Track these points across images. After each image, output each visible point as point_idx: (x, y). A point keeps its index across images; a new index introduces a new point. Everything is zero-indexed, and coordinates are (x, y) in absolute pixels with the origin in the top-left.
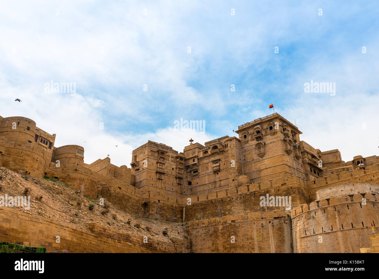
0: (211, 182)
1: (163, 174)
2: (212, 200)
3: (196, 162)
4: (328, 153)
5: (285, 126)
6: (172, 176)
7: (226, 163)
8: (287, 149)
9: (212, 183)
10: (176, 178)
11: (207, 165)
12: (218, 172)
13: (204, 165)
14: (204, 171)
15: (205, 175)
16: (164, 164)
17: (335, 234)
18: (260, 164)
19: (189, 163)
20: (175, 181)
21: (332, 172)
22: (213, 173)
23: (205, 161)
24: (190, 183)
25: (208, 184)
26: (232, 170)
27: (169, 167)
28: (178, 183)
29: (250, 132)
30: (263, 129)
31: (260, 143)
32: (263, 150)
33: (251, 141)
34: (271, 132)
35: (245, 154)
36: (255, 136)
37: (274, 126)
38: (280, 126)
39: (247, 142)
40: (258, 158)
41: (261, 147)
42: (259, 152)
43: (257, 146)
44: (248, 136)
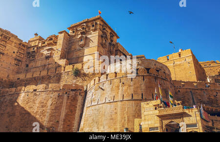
0: (42, 65)
2: (35, 77)
3: (35, 49)
5: (105, 26)
6: (11, 58)
8: (102, 43)
10: (15, 59)
12: (49, 58)
14: (39, 57)
15: (39, 60)
16: (5, 46)
17: (115, 103)
18: (80, 53)
19: (29, 50)
20: (14, 62)
22: (45, 58)
24: (27, 66)
25: (40, 67)
27: (10, 50)
28: (16, 64)
29: (78, 29)
30: (88, 27)
31: (83, 36)
32: (84, 42)
33: (77, 36)
34: (92, 29)
35: (71, 45)
36: (80, 31)
37: (95, 25)
38: (100, 25)
39: (74, 36)
40: (79, 48)
41: (82, 40)
42: (81, 43)
43: (80, 38)
44: (76, 31)
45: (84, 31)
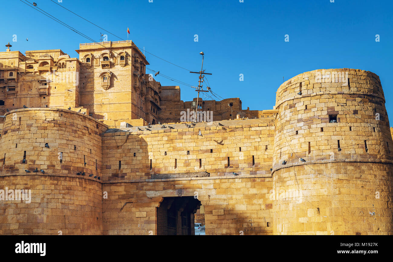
3: (15, 76)
4: (168, 88)
5: (138, 57)
7: (58, 87)
8: (136, 86)
11: (29, 83)
12: (45, 96)
13: (25, 83)
14: (24, 91)
15: (26, 96)
18: (103, 98)
19: (3, 76)
21: (171, 113)
22: (38, 96)
23: (27, 78)
24: (2, 103)
26: (69, 99)
29: (95, 56)
30: (112, 56)
31: (107, 73)
32: (109, 82)
33: (94, 67)
34: (122, 63)
35: (85, 82)
36: (101, 62)
37: (126, 56)
38: (132, 57)
39: (90, 67)
40: (101, 90)
41: (106, 78)
42: (104, 83)
43: (103, 75)
44: (93, 59)
45: (109, 63)
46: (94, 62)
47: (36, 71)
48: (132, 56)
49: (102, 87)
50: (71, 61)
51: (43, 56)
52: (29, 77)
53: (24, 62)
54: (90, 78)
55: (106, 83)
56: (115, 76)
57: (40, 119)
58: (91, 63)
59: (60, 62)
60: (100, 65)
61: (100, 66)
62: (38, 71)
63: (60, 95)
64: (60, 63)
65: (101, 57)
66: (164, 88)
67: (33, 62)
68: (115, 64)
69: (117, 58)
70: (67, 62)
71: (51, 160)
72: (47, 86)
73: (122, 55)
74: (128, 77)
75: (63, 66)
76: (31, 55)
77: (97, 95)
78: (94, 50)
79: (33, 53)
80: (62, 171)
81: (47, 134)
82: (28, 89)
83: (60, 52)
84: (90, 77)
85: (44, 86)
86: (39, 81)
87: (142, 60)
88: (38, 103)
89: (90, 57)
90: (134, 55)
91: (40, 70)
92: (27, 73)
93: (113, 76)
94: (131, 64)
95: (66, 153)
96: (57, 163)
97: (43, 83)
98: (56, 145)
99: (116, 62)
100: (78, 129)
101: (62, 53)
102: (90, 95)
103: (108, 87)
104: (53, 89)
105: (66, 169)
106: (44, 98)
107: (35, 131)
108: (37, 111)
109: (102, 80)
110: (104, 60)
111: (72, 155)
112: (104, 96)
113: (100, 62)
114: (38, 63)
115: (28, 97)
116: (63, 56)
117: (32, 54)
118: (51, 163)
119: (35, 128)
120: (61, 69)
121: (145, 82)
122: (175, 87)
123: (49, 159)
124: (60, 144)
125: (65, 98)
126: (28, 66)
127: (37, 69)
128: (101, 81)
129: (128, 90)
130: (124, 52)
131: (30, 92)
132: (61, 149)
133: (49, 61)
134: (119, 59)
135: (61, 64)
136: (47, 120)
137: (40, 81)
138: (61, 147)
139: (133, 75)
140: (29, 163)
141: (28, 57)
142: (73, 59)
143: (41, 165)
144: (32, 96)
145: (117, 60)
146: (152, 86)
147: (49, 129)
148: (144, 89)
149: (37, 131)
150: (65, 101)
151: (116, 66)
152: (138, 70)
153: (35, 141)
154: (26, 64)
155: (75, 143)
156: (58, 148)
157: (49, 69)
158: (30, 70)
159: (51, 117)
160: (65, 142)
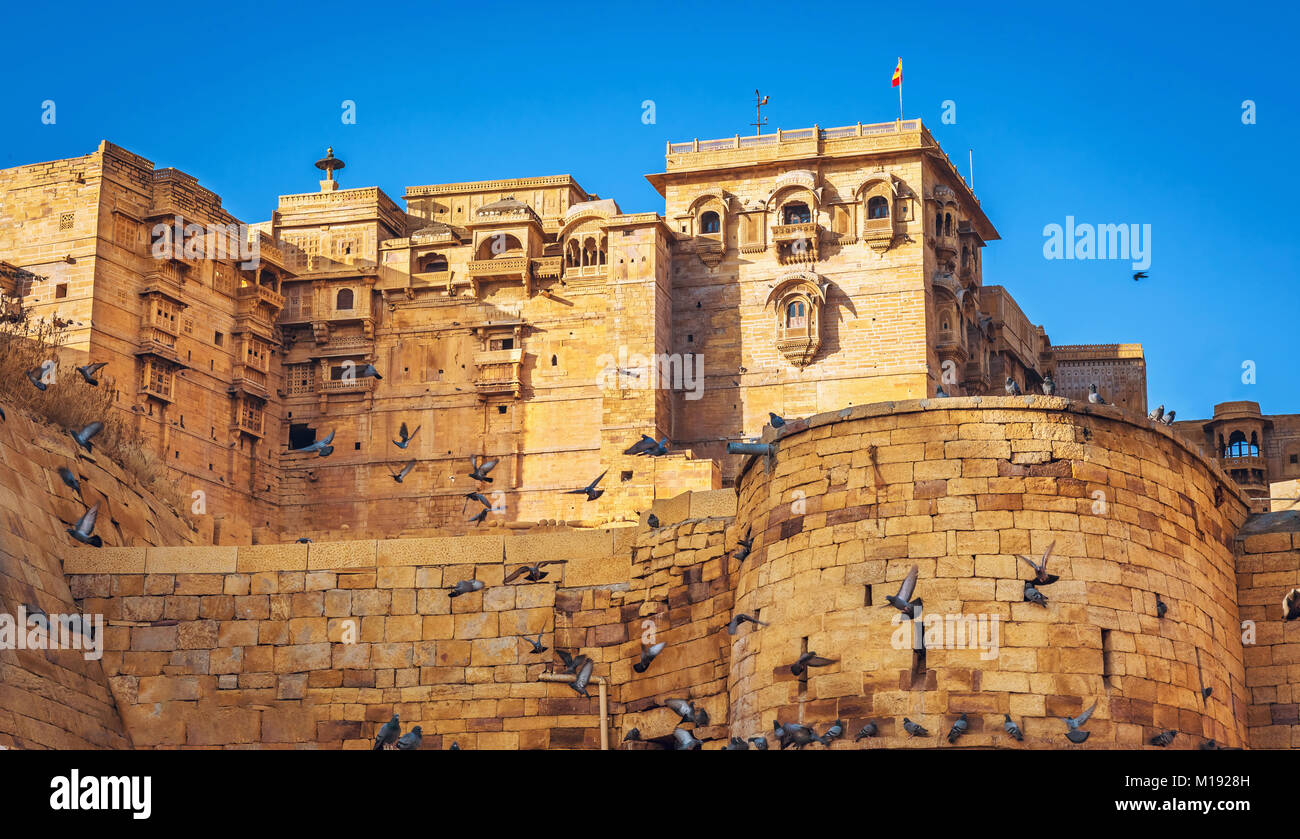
0: (456, 454)
1: (173, 366)
3: (361, 308)
4: (1086, 356)
5: (951, 203)
6: (212, 387)
7: (568, 357)
8: (945, 344)
9: (460, 460)
10: (233, 396)
11: (429, 342)
12: (505, 401)
13: (409, 338)
14: (407, 377)
15: (415, 403)
16: (180, 305)
18: (787, 405)
19: (308, 311)
20: (229, 420)
22: (473, 400)
23: (421, 316)
25: (438, 465)
26: (624, 413)
27: (199, 325)
28: (243, 433)
29: (741, 200)
30: (828, 199)
31: (803, 282)
32: (816, 327)
33: (741, 256)
34: (875, 230)
35: (698, 328)
36: (776, 233)
37: (896, 199)
38: (927, 201)
39: (718, 257)
40: (777, 366)
41: (802, 307)
42: (792, 333)
43: (784, 296)
44: (731, 219)
45: (813, 236)
46: (739, 230)
47: (459, 279)
48: (925, 195)
49: (781, 356)
50: (628, 230)
51: (494, 210)
52: (429, 313)
53: (405, 242)
54: (721, 309)
55: (801, 331)
56: (844, 299)
57: (984, 453)
58: (726, 239)
59: (573, 235)
60: (770, 243)
61: (766, 248)
62: (469, 280)
63: (576, 393)
64: (575, 242)
65: (772, 206)
66: (1069, 357)
67: (447, 237)
68: (840, 240)
69: (851, 208)
70: (611, 234)
71: (1062, 672)
72: (515, 355)
73: (873, 193)
74: (908, 302)
75: (593, 253)
76: (431, 207)
77: (757, 392)
78: (738, 173)
79: (443, 195)
80: (1113, 725)
81: (1025, 534)
82: (424, 369)
83: (567, 189)
84: (720, 304)
85: (500, 356)
86: (475, 330)
87: (966, 220)
88: (473, 436)
89: (719, 207)
90: (935, 191)
91: (482, 278)
92: (418, 291)
93: (832, 300)
94: (922, 235)
95: (1126, 632)
96: (1087, 683)
97: (494, 338)
98: (1074, 591)
99: (846, 230)
100: (1159, 510)
101: (579, 194)
102: (723, 394)
103: (812, 351)
104: (544, 366)
105: (1132, 720)
106: (503, 410)
107: (962, 516)
108: (963, 416)
109: (781, 319)
110: (787, 221)
111: (1152, 643)
112: (793, 399)
113: (770, 233)
114: (469, 242)
115: (425, 406)
116: (583, 209)
117: (438, 200)
118: (1062, 684)
119: (961, 501)
120: (580, 272)
121: (984, 327)
122: (1115, 348)
123: (1051, 664)
124: (1094, 587)
125: (608, 411)
126: (421, 258)
127: (466, 269)
128: (777, 325)
129: (908, 367)
130: (886, 176)
131: (433, 385)
132: (1101, 612)
133: (522, 234)
134: (862, 211)
135: (581, 246)
136: (1020, 459)
137: (480, 332)
138: (1102, 601)
139: (930, 290)
140: (946, 684)
141: (418, 214)
142: (640, 220)
143: (1012, 697)
144: (444, 404)
145: (850, 221)
146: (1015, 345)
147: (1035, 505)
148: (983, 361)
149: (975, 515)
150: (605, 422)
151: (846, 249)
152: (951, 267)
153: (967, 570)
154: (414, 249)
155: (1155, 581)
156: (1090, 609)
157: (523, 272)
158: (434, 279)
159: (1036, 446)
160: (1112, 573)
